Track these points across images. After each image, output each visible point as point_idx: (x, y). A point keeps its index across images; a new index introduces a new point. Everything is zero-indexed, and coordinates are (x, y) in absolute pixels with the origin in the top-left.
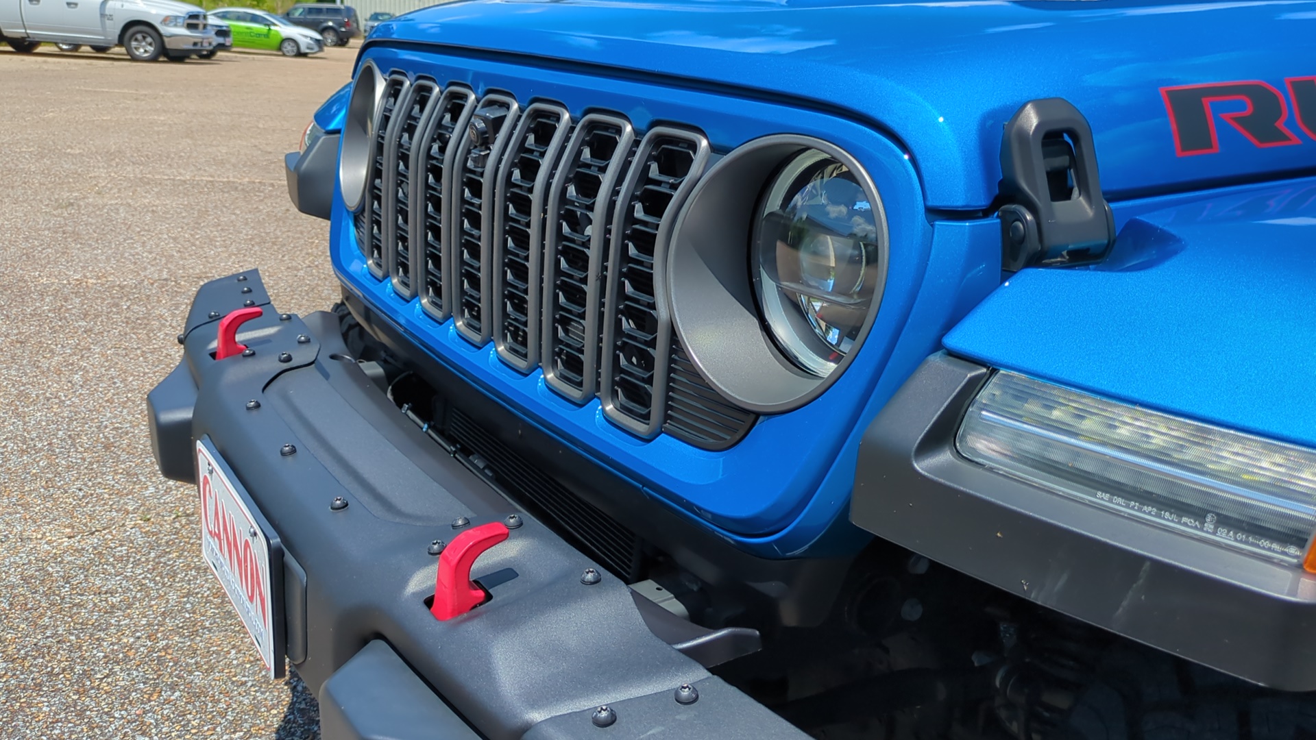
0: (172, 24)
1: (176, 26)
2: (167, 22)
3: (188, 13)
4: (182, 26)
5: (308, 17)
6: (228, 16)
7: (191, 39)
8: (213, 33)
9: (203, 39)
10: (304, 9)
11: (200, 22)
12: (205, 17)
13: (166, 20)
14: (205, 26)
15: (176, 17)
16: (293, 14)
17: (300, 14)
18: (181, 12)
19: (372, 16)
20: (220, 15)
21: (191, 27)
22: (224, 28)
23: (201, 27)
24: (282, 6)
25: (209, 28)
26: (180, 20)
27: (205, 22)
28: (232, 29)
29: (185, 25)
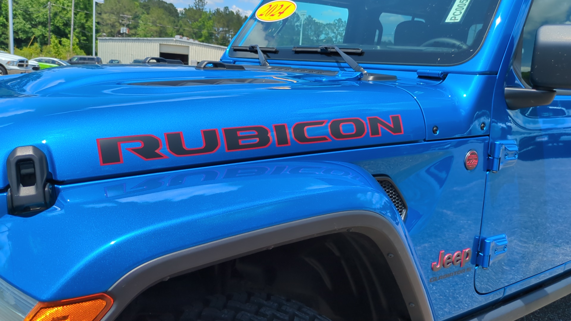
0: (11, 65)
1: (13, 65)
2: (9, 64)
3: (19, 60)
4: (16, 66)
5: (80, 61)
6: (42, 61)
7: (20, 71)
8: (31, 68)
9: (26, 71)
10: (78, 58)
11: (25, 64)
12: (27, 62)
13: (9, 63)
14: (27, 66)
15: (13, 62)
16: (73, 60)
17: (76, 60)
18: (16, 60)
19: (110, 61)
20: (38, 60)
21: (19, 66)
22: (37, 66)
23: (25, 66)
24: (69, 56)
25: (29, 66)
26: (15, 63)
27: (27, 64)
28: (40, 66)
29: (17, 65)
